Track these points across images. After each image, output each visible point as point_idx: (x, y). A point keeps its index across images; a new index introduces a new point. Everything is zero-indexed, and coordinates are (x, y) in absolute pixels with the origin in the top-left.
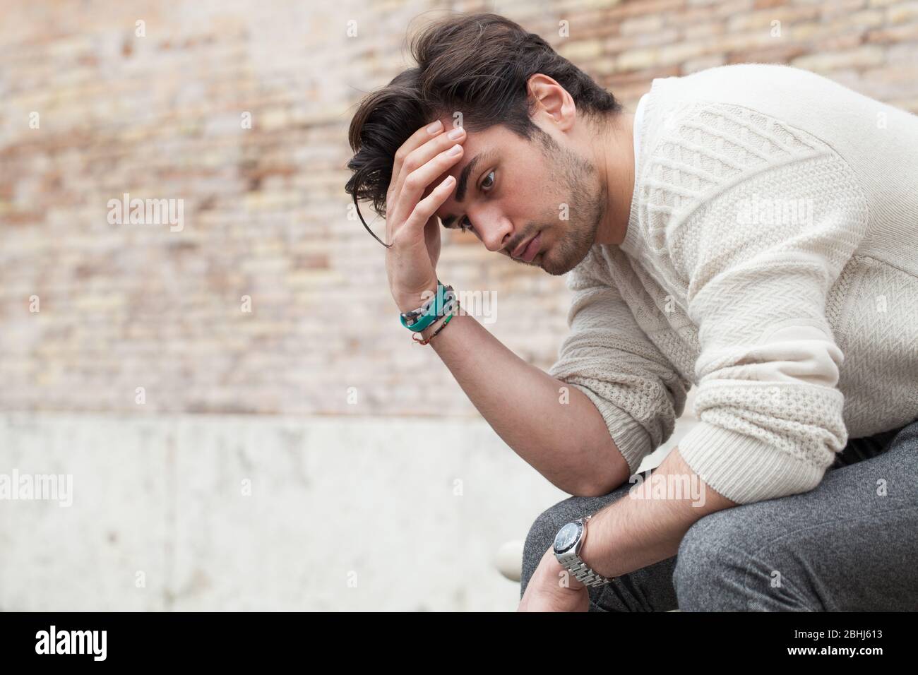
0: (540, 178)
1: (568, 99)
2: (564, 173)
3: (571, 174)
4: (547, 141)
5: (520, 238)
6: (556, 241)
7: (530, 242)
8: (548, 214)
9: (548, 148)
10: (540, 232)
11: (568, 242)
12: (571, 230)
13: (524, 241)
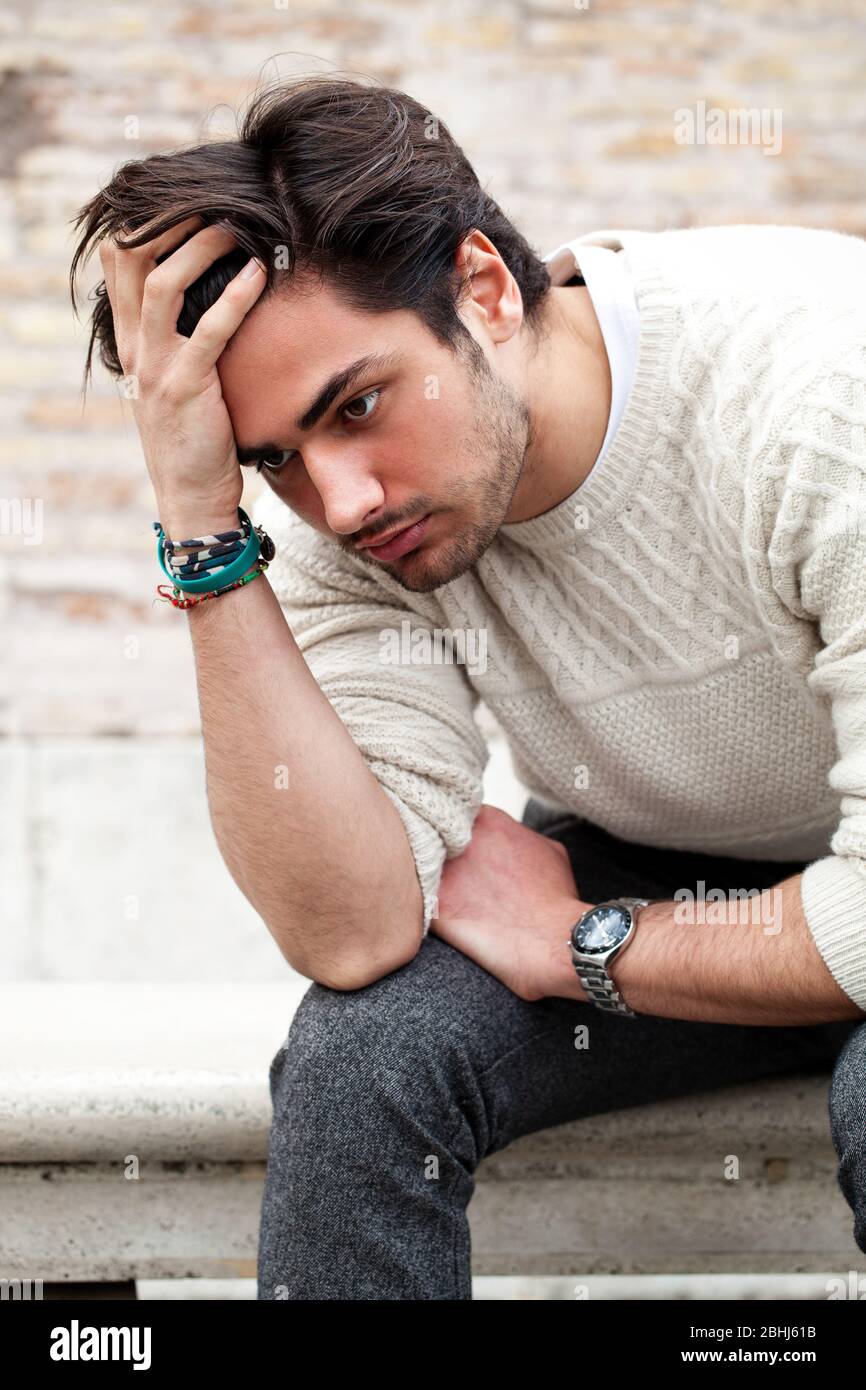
0: (460, 422)
1: (513, 289)
2: (494, 419)
3: (503, 424)
4: (477, 358)
5: (391, 518)
6: (449, 536)
7: (407, 530)
8: (457, 487)
9: (478, 371)
10: (428, 516)
11: (470, 542)
12: (481, 522)
13: (399, 526)
